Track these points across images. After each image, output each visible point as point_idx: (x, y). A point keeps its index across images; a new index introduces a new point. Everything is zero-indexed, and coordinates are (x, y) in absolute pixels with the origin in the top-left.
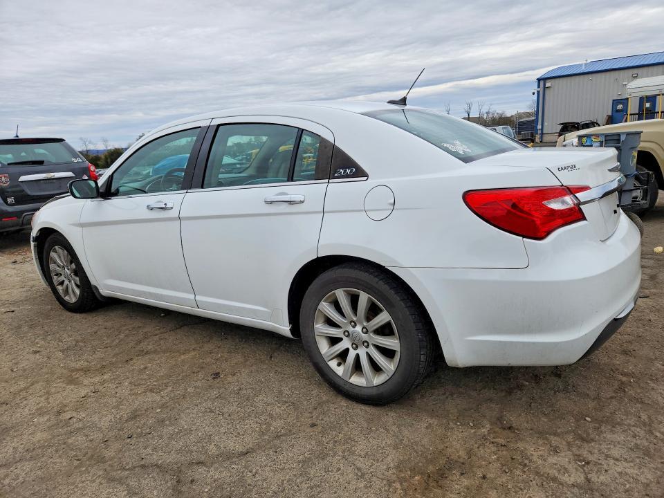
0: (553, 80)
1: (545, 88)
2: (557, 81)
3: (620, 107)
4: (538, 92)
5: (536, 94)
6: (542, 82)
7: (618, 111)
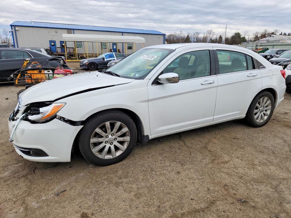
0: (19, 27)
1: (15, 30)
2: (21, 28)
3: (53, 44)
4: (12, 32)
5: (11, 32)
6: (13, 27)
7: (52, 45)
